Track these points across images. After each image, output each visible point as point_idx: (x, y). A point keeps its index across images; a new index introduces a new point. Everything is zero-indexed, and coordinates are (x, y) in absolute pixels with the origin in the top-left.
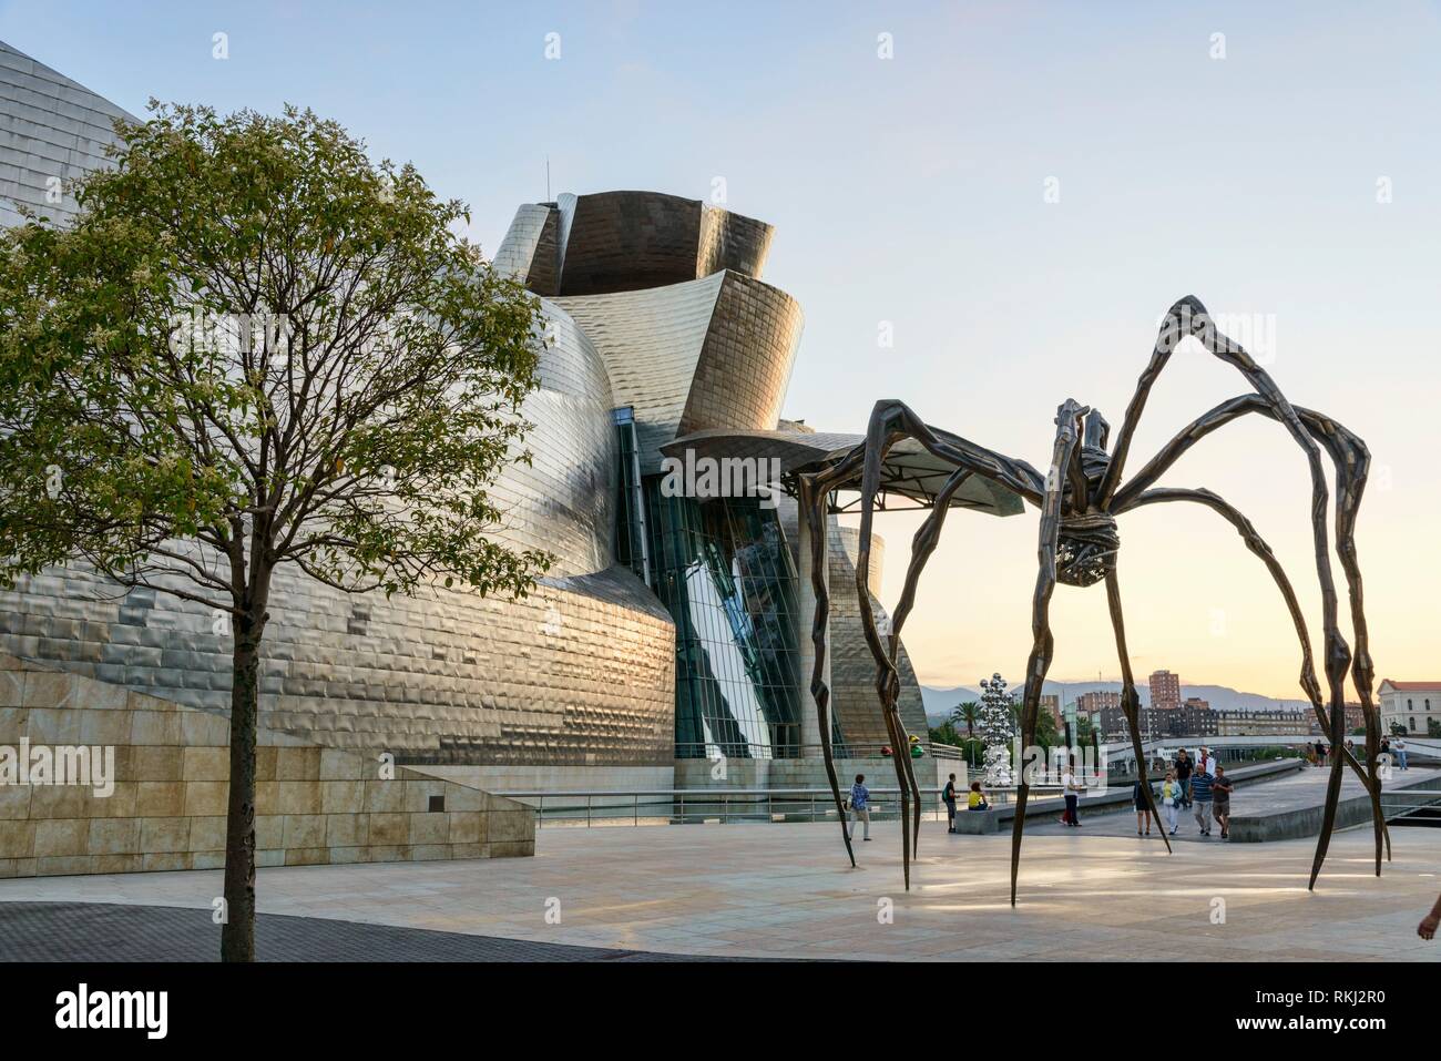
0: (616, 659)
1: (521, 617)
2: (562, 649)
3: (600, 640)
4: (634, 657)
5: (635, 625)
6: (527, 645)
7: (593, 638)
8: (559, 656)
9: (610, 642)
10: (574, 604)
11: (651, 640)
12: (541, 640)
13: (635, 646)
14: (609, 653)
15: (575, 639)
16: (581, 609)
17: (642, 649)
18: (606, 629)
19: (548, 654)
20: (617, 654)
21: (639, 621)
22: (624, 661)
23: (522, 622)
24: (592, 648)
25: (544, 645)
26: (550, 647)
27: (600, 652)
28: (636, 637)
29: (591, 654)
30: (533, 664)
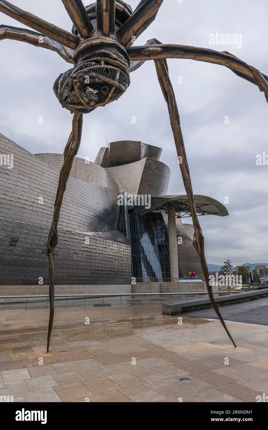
0: (110, 255)
1: (75, 242)
2: (90, 252)
3: (104, 249)
4: (116, 254)
5: (116, 246)
6: (77, 250)
7: (101, 249)
8: (89, 254)
9: (107, 250)
10: (94, 239)
11: (122, 250)
12: (82, 249)
13: (117, 251)
14: (107, 253)
15: (94, 249)
16: (97, 241)
17: (119, 252)
18: (106, 246)
19: (86, 253)
20: (110, 253)
21: (118, 244)
22: (113, 255)
23: (75, 244)
24: (101, 252)
25: (83, 250)
26: (85, 251)
27: (104, 253)
28: (117, 249)
29: (101, 253)
30: (79, 256)
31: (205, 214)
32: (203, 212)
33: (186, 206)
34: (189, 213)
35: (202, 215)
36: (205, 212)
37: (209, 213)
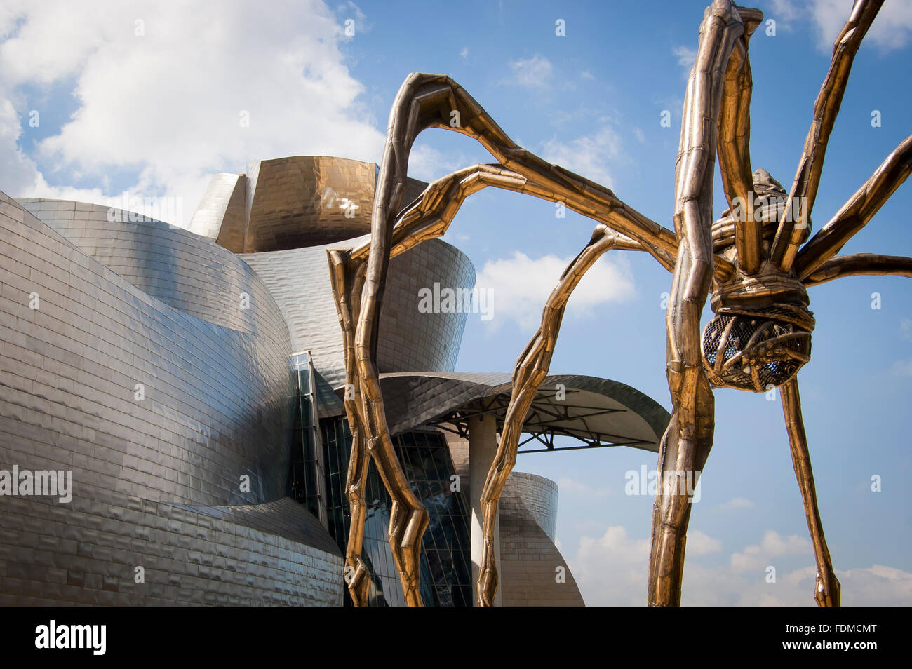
0: (278, 590)
1: (170, 544)
2: (217, 578)
3: (261, 570)
4: (298, 589)
5: (302, 558)
6: (176, 573)
7: (251, 568)
8: (213, 585)
9: (271, 572)
10: (230, 533)
11: (317, 573)
12: (192, 568)
13: (299, 578)
14: (269, 584)
15: (231, 568)
16: (239, 539)
17: (307, 581)
18: (267, 560)
19: (201, 583)
20: (279, 585)
21: (304, 553)
22: (287, 592)
23: (171, 549)
24: (250, 579)
25: (197, 574)
26: (202, 575)
27: (260, 582)
28: (301, 569)
29: (251, 584)
30: (183, 593)
31: (602, 443)
32: (595, 437)
33: (535, 413)
34: (542, 436)
35: (592, 445)
36: (602, 437)
37: (616, 440)
